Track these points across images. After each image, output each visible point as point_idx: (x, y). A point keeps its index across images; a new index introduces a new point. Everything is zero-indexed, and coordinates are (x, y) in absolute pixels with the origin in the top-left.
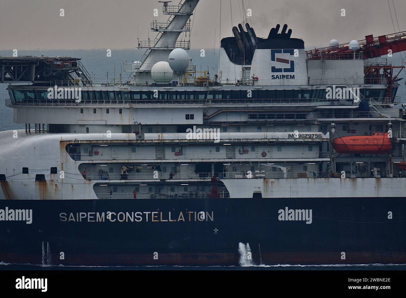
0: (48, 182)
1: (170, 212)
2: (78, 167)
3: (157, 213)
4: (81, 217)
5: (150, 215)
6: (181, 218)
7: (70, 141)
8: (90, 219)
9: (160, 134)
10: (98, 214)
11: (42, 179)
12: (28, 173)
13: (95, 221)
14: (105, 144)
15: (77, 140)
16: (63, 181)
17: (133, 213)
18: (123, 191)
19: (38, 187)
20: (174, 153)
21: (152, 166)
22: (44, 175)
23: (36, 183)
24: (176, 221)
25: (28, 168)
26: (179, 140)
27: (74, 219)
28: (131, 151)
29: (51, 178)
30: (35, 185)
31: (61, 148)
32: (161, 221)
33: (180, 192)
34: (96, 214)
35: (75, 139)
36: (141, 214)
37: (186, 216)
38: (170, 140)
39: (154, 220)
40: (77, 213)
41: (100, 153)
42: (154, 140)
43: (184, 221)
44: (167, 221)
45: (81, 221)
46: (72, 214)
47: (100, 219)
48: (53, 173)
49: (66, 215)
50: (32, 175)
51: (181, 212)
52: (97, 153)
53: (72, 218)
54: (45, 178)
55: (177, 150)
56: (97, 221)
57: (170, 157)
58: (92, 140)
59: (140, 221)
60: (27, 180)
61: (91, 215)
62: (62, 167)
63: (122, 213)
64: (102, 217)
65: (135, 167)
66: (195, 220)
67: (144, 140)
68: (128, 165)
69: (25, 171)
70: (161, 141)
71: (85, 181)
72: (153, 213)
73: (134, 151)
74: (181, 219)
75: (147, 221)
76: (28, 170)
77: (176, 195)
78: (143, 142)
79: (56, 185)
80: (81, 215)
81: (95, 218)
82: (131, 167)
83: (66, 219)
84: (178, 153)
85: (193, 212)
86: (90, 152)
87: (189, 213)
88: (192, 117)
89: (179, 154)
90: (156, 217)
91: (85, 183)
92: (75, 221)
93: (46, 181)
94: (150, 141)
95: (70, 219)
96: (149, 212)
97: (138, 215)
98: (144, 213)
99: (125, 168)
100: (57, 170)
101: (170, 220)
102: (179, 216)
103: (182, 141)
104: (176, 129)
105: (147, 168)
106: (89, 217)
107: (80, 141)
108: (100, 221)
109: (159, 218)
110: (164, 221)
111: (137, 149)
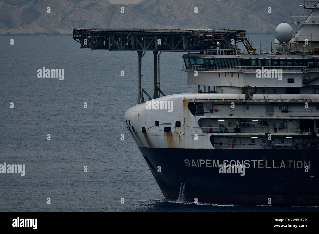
0: (173, 134)
1: (273, 161)
2: (197, 122)
3: (262, 161)
4: (201, 163)
5: (257, 163)
6: (283, 165)
7: (191, 100)
8: (208, 165)
9: (266, 95)
10: (214, 161)
11: (169, 131)
12: (159, 126)
13: (211, 167)
14: (222, 102)
15: (197, 99)
16: (185, 133)
17: (242, 161)
18: (241, 142)
19: (166, 137)
20: (281, 111)
21: (260, 122)
22: (170, 128)
23: (164, 134)
24: (278, 168)
25: (159, 122)
26: (281, 100)
27: (195, 165)
28: (245, 109)
29: (176, 130)
30: (164, 136)
31: (184, 106)
32: (266, 168)
33: (288, 144)
34: (212, 161)
35: (196, 98)
36: (249, 162)
37: (287, 164)
38: (274, 100)
39: (260, 167)
40: (198, 160)
41: (219, 111)
42: (261, 100)
43: (285, 168)
44: (270, 168)
45: (201, 166)
46: (193, 161)
47: (216, 165)
48: (177, 127)
49: (189, 161)
50: (162, 128)
51: (283, 161)
52: (217, 110)
53: (194, 164)
54: (171, 130)
55: (284, 108)
56: (214, 167)
57: (278, 114)
58: (209, 100)
59: (249, 167)
60: (159, 132)
61: (208, 162)
62: (185, 121)
63: (233, 160)
64: (217, 163)
65: (246, 122)
66: (295, 168)
67: (252, 100)
68: (240, 121)
69: (157, 124)
70: (266, 101)
71: (203, 133)
72: (259, 161)
73: (247, 109)
74: (283, 167)
75: (254, 167)
76: (159, 124)
77: (285, 146)
78: (252, 101)
79: (180, 136)
80: (201, 162)
81: (212, 165)
82: (242, 122)
83: (190, 165)
84: (284, 111)
85: (292, 161)
86: (211, 109)
87: (289, 162)
88: (293, 81)
89: (286, 112)
90: (262, 164)
91: (203, 135)
92: (196, 166)
93: (172, 133)
94: (257, 101)
95: (193, 165)
96: (256, 160)
97: (246, 162)
98: (252, 161)
99: (238, 123)
100: (180, 124)
101: (274, 168)
102: (281, 164)
103: (283, 101)
104: (285, 91)
105: (256, 123)
106: (207, 163)
107: (200, 100)
108: (216, 167)
109: (264, 165)
110: (268, 168)
111: (250, 107)
